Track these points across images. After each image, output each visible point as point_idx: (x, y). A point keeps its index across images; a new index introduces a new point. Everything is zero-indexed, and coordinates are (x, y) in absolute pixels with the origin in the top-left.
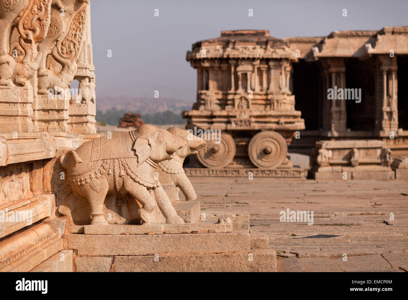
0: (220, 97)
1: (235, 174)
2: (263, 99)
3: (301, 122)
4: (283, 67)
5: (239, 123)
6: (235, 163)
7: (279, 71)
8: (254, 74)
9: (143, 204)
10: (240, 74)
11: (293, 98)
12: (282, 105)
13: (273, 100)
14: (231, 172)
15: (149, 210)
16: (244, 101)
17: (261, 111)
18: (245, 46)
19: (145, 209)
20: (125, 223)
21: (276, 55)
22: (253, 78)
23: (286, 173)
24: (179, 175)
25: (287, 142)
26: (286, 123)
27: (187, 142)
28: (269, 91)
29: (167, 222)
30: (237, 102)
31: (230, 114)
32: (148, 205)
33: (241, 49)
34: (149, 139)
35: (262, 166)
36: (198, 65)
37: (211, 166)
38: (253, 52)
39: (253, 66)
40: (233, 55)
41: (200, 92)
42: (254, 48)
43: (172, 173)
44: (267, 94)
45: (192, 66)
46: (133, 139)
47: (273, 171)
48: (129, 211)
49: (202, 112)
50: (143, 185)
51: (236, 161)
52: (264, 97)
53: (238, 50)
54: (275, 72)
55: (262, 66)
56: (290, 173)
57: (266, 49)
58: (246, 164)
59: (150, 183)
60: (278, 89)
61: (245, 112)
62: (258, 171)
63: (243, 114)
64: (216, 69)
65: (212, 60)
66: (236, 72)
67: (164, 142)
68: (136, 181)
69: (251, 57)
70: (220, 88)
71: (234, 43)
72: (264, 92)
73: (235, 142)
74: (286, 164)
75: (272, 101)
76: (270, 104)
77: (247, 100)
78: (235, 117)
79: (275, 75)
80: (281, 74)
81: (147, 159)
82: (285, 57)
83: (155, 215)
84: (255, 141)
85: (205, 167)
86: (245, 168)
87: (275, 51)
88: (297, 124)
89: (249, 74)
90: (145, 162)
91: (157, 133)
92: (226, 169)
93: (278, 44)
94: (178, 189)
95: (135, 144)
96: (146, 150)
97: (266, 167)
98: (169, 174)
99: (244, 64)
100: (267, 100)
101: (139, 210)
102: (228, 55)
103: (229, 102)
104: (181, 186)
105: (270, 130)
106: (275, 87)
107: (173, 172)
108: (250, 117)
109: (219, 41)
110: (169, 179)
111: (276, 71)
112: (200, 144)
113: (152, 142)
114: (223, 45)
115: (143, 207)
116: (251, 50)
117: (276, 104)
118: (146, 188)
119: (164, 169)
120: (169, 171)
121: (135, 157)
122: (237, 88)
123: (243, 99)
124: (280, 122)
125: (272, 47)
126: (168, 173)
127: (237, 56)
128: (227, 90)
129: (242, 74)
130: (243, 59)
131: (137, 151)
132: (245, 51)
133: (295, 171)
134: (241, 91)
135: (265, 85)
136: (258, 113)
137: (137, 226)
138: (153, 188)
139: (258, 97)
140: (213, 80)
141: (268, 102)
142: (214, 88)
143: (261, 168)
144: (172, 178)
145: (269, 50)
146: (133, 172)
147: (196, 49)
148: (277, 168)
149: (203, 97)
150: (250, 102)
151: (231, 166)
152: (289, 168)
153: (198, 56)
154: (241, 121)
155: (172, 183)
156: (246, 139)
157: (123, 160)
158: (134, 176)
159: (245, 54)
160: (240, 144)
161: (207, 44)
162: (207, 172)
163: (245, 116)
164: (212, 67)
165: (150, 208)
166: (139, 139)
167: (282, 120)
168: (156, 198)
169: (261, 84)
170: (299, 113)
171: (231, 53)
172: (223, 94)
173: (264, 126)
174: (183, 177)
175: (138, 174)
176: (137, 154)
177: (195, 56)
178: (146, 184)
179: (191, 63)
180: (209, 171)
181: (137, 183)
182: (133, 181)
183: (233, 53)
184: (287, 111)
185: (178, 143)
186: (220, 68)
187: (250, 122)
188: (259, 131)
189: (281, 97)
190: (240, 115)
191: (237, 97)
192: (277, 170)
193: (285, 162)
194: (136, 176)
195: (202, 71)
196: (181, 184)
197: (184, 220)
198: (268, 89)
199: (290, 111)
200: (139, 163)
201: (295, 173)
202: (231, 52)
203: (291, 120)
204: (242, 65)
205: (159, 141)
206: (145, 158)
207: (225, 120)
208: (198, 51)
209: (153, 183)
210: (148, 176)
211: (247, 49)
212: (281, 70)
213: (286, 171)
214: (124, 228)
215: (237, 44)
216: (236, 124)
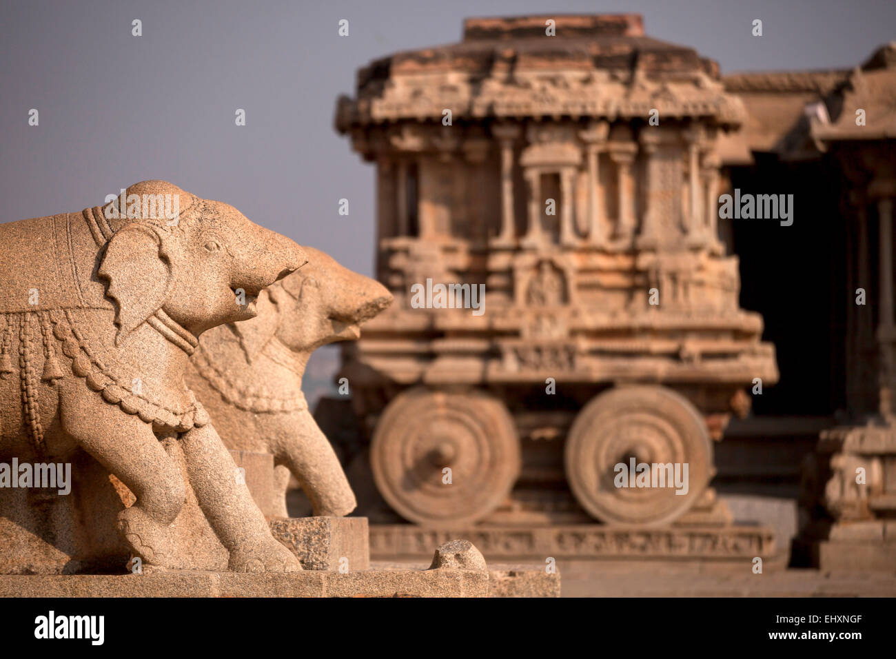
0: (461, 260)
1: (518, 547)
2: (619, 271)
3: (765, 354)
4: (694, 150)
5: (532, 357)
6: (517, 506)
7: (679, 166)
8: (584, 178)
9: (139, 491)
10: (533, 176)
11: (731, 266)
12: (693, 290)
13: (657, 272)
14: (503, 539)
15: (162, 512)
16: (548, 277)
17: (614, 314)
18: (550, 74)
19: (146, 511)
20: (63, 571)
21: (669, 103)
22: (583, 190)
23: (709, 543)
24: (286, 417)
25: (711, 428)
26: (707, 356)
27: (316, 290)
28: (643, 240)
29: (232, 566)
30: (523, 280)
31: (500, 324)
32: (156, 494)
33: (537, 85)
34: (161, 235)
35: (620, 518)
36: (378, 146)
37: (428, 516)
38: (583, 94)
39: (584, 145)
40: (509, 106)
41: (386, 244)
42: (587, 81)
43: (260, 409)
44: (633, 252)
45: (356, 148)
46: (100, 235)
47: (659, 534)
48: (82, 522)
49: (394, 316)
50: (138, 414)
51: (524, 500)
52: (624, 262)
53: (527, 86)
54: (663, 171)
55: (615, 146)
56: (725, 544)
57: (629, 83)
58: (556, 511)
59: (166, 409)
60: (676, 233)
61: (552, 318)
62: (602, 536)
63: (546, 323)
64: (446, 158)
65: (430, 124)
66: (519, 171)
67: (223, 251)
68: (111, 397)
69: (576, 111)
70: (460, 229)
71: (513, 62)
72: (624, 244)
73: (518, 427)
74: (709, 509)
75: (652, 277)
76: (646, 288)
77: (559, 271)
78: (515, 333)
79: (664, 182)
80: (687, 176)
81: (155, 315)
82: (701, 111)
83: (184, 539)
84: (590, 423)
85: (403, 521)
86: (555, 524)
87: (665, 90)
88: (745, 361)
89: (567, 175)
90: (146, 325)
91: (195, 216)
92: (485, 529)
93: (676, 63)
94: (285, 472)
95: (108, 255)
96: (151, 279)
97: (632, 521)
98: (249, 414)
99: (550, 141)
100: (634, 272)
101: (122, 515)
102: (491, 107)
103: (495, 281)
104: (296, 458)
105: (647, 380)
106: (664, 223)
107: (264, 404)
108: (574, 333)
109: (455, 56)
110: (247, 432)
111: (669, 166)
112: (369, 300)
113: (174, 248)
114: (470, 71)
115: (138, 504)
116: (575, 86)
117: (667, 285)
118: (150, 426)
119: (229, 396)
120: (249, 402)
121: (107, 305)
122: (522, 228)
123: (546, 267)
124: (684, 354)
125: (653, 75)
126: (243, 409)
127: (523, 111)
128: (486, 237)
129: (543, 177)
130: (547, 120)
131: (114, 283)
132: (551, 90)
133: (742, 535)
134: (537, 238)
135: (627, 218)
136: (601, 320)
137: (114, 577)
138: (181, 433)
139: (600, 261)
140: (436, 201)
141: (640, 280)
142: (438, 229)
143: (613, 526)
144: (260, 429)
145: (643, 88)
146: (97, 365)
147: (373, 86)
148: (676, 524)
149: (398, 261)
150: (573, 280)
151: (501, 518)
152: (721, 525)
153: (381, 110)
154: (538, 350)
155: (259, 448)
156: (559, 418)
157: (58, 316)
158: (101, 381)
159: (553, 101)
160: (537, 434)
161: (410, 65)
162: (412, 540)
163: (554, 333)
164: (431, 153)
165: (165, 506)
166: (121, 235)
167: (693, 346)
168: (189, 470)
169: (613, 212)
170: (755, 322)
171: (499, 100)
172: (473, 253)
173: (625, 370)
174: (303, 426)
175: (117, 372)
176: (116, 295)
177: (369, 111)
178: (150, 413)
179: (355, 139)
180: (419, 537)
181: (116, 409)
182: (100, 398)
183: (506, 99)
184: (710, 310)
185: (277, 252)
186: (459, 154)
187: (571, 354)
188: (605, 386)
189: (687, 261)
190: (536, 328)
191: (526, 260)
192: (676, 531)
193: (702, 503)
194: (112, 379)
195: (394, 168)
196: (295, 453)
197: (302, 562)
198: (638, 230)
199: (722, 314)
200: (123, 328)
201: (743, 544)
202: (501, 94)
203: (726, 344)
204: (541, 142)
205: (202, 247)
206: (149, 311)
207: (480, 345)
208: (379, 93)
209: (179, 410)
210: (158, 383)
211: (560, 83)
212: (687, 162)
213: (708, 536)
214: (61, 586)
215: (522, 63)
216: (522, 360)
